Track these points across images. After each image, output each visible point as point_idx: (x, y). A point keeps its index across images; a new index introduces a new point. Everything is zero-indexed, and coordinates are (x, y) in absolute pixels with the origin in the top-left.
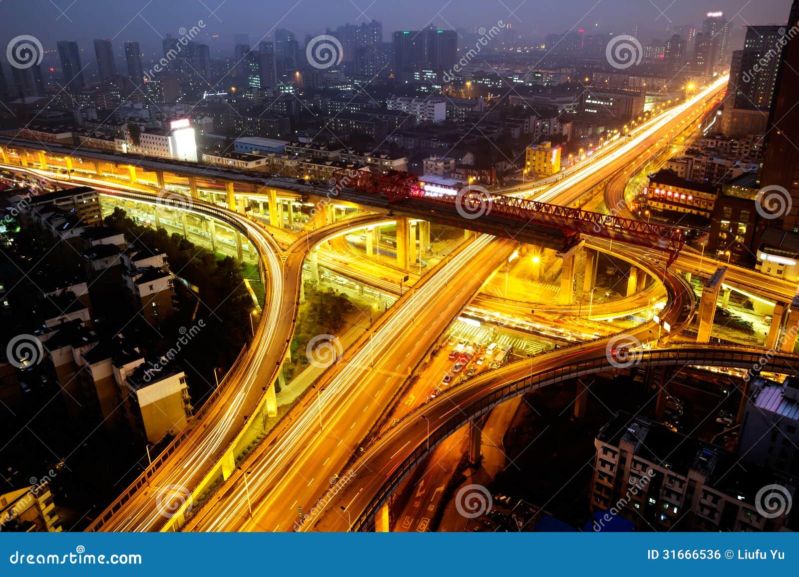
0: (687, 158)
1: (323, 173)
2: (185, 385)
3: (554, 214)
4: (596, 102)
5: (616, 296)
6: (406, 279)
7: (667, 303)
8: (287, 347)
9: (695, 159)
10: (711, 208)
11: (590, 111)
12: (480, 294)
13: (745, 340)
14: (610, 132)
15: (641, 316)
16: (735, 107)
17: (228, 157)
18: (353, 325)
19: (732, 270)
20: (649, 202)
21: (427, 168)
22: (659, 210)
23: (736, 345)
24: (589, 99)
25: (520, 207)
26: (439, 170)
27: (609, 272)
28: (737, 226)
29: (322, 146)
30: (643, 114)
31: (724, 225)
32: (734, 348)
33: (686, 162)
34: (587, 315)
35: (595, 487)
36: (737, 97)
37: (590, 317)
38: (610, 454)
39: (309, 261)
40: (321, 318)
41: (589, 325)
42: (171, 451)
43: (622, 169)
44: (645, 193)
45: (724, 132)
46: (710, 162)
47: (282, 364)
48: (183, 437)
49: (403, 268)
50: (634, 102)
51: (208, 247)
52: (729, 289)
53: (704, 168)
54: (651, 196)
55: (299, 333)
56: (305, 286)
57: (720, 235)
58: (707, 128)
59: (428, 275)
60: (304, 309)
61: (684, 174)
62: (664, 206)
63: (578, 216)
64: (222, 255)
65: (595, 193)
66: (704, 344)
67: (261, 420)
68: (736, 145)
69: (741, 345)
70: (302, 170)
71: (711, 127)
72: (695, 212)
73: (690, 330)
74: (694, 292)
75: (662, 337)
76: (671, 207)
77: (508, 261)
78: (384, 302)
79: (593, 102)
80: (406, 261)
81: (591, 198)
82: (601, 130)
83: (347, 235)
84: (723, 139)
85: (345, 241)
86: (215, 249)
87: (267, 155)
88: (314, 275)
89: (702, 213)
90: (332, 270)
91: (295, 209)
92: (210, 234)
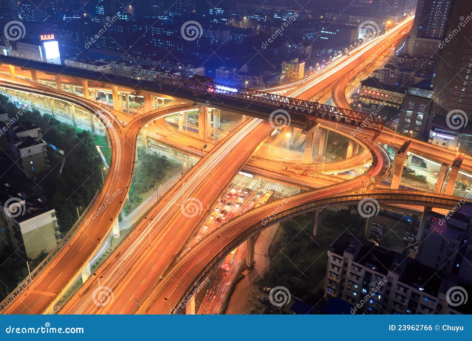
0: (386, 70)
1: (149, 75)
2: (55, 218)
3: (301, 106)
4: (327, 32)
5: (339, 159)
6: (205, 147)
7: (372, 163)
8: (127, 191)
9: (391, 70)
10: (400, 103)
11: (323, 38)
12: (253, 157)
13: (421, 187)
14: (336, 52)
15: (355, 171)
16: (417, 37)
17: (83, 62)
18: (171, 177)
19: (414, 143)
20: (361, 98)
21: (218, 74)
22: (367, 103)
23: (417, 190)
24: (323, 30)
25: (279, 101)
26: (225, 75)
27: (335, 143)
28: (417, 114)
29: (148, 57)
30: (357, 41)
31: (409, 114)
32: (415, 193)
33: (385, 72)
34: (321, 171)
35: (328, 281)
36: (419, 30)
37: (323, 172)
38: (337, 260)
39: (141, 134)
40: (149, 172)
41: (322, 177)
42: (45, 264)
43: (343, 77)
44: (358, 93)
45: (410, 53)
46: (400, 72)
47: (123, 203)
48: (54, 254)
49: (203, 140)
50: (352, 32)
51: (70, 124)
52: (411, 155)
53: (396, 77)
54: (362, 94)
55: (134, 182)
56: (138, 151)
57: (406, 120)
58: (398, 51)
59: (219, 144)
60: (137, 166)
61: (383, 80)
62: (370, 101)
63: (316, 107)
64: (81, 129)
65: (326, 92)
66: (396, 190)
67: (109, 240)
68: (417, 61)
69: (420, 191)
70: (135, 73)
71: (401, 50)
72: (390, 105)
73: (387, 181)
74: (389, 157)
75: (369, 186)
76: (374, 102)
77: (271, 135)
78: (190, 161)
79: (326, 32)
80: (205, 135)
81: (324, 95)
82: (330, 51)
83: (166, 117)
84: (409, 57)
85: (165, 121)
86: (75, 125)
87: (111, 62)
88: (144, 143)
89: (395, 106)
90: (156, 140)
91: (131, 99)
92: (71, 115)
